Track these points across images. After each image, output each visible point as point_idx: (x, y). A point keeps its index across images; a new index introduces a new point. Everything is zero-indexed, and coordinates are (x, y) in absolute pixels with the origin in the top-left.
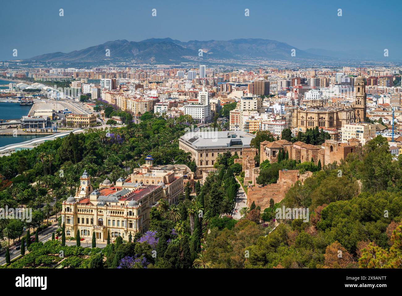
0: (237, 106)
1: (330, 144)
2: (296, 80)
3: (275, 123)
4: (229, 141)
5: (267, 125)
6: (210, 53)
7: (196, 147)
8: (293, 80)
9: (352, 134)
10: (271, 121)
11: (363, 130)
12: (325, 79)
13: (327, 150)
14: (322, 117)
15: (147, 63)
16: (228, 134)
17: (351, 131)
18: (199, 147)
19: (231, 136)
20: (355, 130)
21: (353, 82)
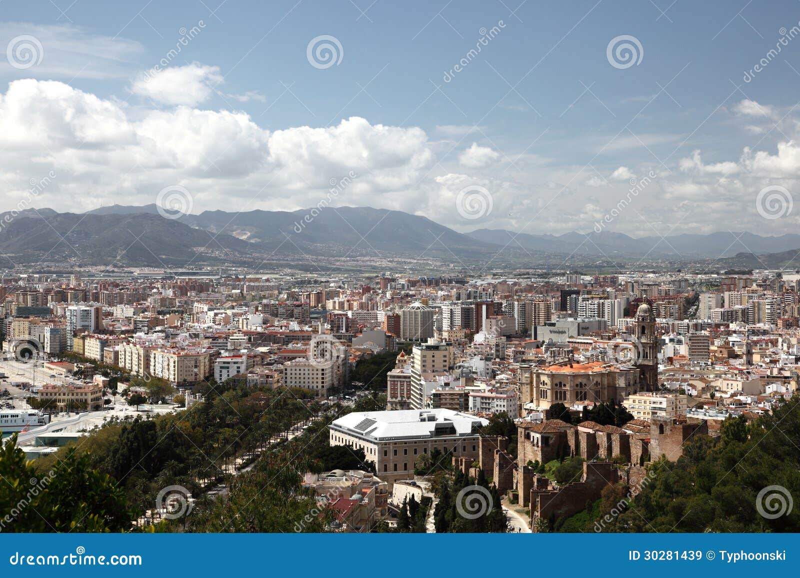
0: (397, 362)
1: (660, 421)
2: (484, 307)
3: (494, 395)
4: (431, 427)
5: (478, 399)
6: (253, 241)
7: (376, 439)
8: (479, 306)
9: (644, 413)
10: (486, 391)
11: (664, 405)
12: (542, 305)
13: (655, 430)
14: (581, 383)
15: (106, 265)
16: (421, 415)
17: (643, 407)
18: (382, 439)
19: (427, 419)
20: (649, 407)
21: (603, 311)
